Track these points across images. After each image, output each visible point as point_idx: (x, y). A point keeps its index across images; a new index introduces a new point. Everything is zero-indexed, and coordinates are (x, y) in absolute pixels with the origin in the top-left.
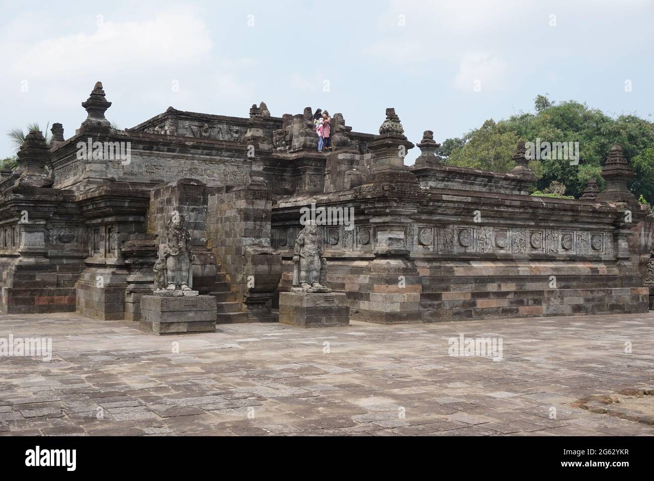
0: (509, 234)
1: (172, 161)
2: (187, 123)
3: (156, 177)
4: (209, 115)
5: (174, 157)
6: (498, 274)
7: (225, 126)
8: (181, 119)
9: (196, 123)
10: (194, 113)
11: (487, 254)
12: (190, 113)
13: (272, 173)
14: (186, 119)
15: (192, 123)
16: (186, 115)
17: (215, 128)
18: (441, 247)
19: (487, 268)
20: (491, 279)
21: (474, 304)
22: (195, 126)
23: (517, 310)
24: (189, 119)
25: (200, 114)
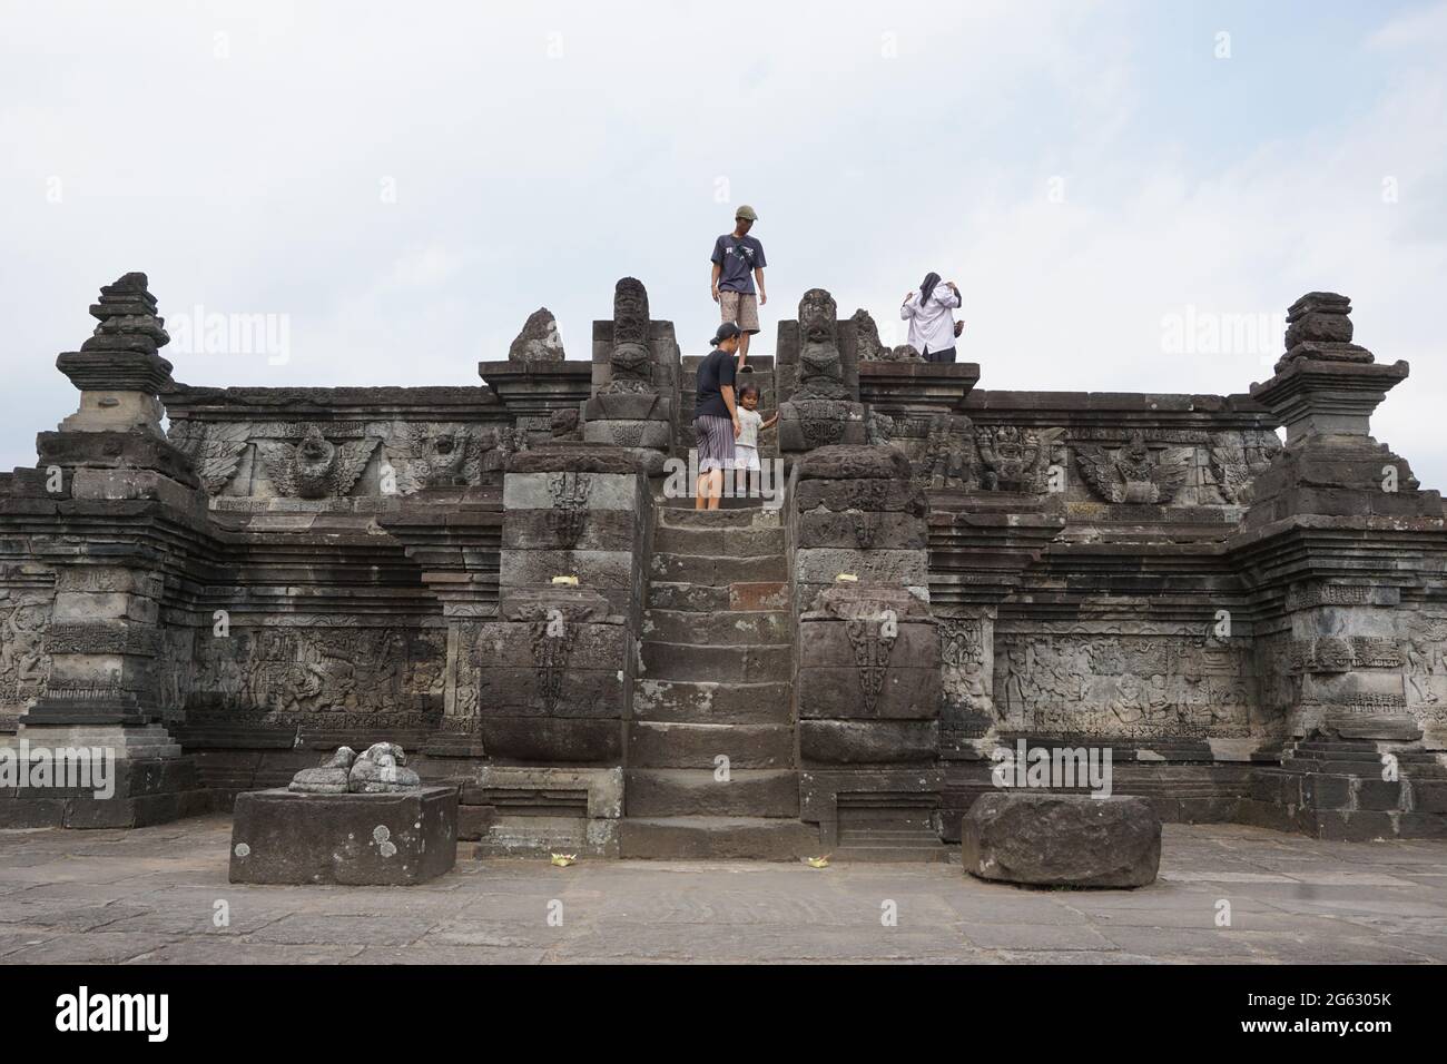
2: (239, 433)
4: (324, 391)
7: (401, 429)
8: (214, 418)
9: (279, 429)
10: (261, 391)
12: (245, 392)
13: (352, 622)
14: (235, 418)
15: (259, 430)
16: (232, 401)
17: (359, 439)
22: (277, 439)
24: (245, 414)
25: (285, 392)
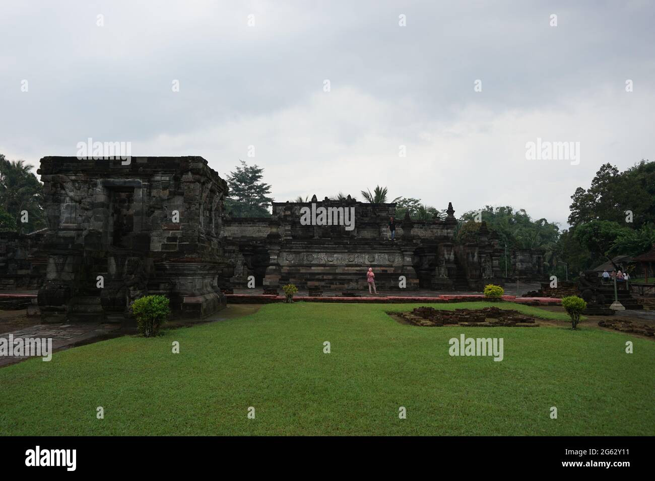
0: (335, 255)
1: (250, 228)
3: (244, 235)
5: (251, 226)
6: (322, 272)
11: (322, 264)
18: (297, 261)
19: (318, 270)
20: (319, 274)
21: (306, 283)
23: (330, 287)
